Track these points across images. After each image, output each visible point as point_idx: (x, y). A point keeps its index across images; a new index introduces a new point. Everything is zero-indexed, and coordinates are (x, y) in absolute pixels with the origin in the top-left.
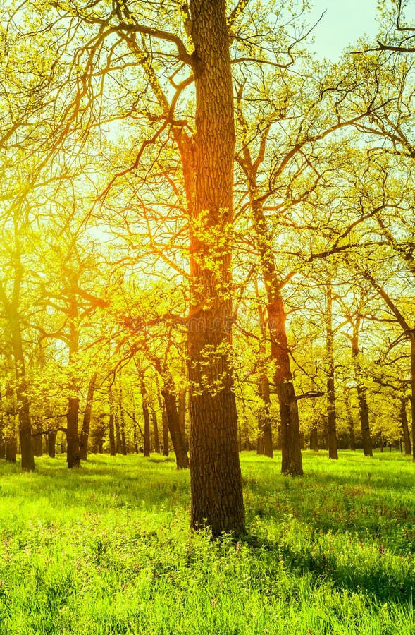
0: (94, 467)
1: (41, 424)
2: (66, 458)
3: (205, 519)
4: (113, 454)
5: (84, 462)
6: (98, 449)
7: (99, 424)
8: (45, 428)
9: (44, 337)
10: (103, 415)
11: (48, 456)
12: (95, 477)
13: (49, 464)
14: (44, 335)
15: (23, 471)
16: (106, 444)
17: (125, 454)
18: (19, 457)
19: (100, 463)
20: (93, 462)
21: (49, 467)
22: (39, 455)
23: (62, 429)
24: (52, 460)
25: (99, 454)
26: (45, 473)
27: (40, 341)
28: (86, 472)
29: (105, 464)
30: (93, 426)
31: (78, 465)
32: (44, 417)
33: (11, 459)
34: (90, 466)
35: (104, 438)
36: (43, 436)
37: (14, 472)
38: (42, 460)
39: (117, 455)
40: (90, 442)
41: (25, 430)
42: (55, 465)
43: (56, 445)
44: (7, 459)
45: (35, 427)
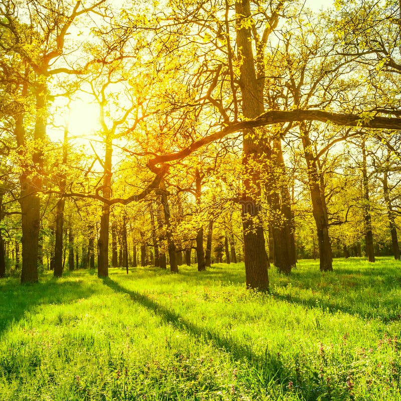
0: (215, 270)
1: (181, 245)
2: (197, 266)
3: (250, 285)
4: (229, 263)
5: (208, 268)
6: (219, 259)
7: (219, 243)
8: (183, 247)
9: (179, 191)
10: (221, 237)
11: (186, 265)
12: (213, 275)
13: (187, 270)
14: (180, 190)
15: (172, 273)
16: (224, 256)
17: (236, 262)
18: (168, 266)
19: (218, 268)
20: (214, 268)
21: (187, 271)
22: (181, 264)
23: (193, 248)
24: (188, 267)
25: (220, 263)
26: (184, 274)
27: (177, 194)
28: (209, 273)
29: (222, 268)
30: (214, 244)
31: (204, 269)
32: (182, 241)
33: (164, 267)
34: (211, 270)
35: (222, 253)
36: (182, 252)
37: (167, 274)
38: (183, 267)
39: (231, 263)
40: (213, 255)
41: (171, 249)
42: (190, 270)
43: (191, 258)
44: (161, 267)
45: (177, 247)
